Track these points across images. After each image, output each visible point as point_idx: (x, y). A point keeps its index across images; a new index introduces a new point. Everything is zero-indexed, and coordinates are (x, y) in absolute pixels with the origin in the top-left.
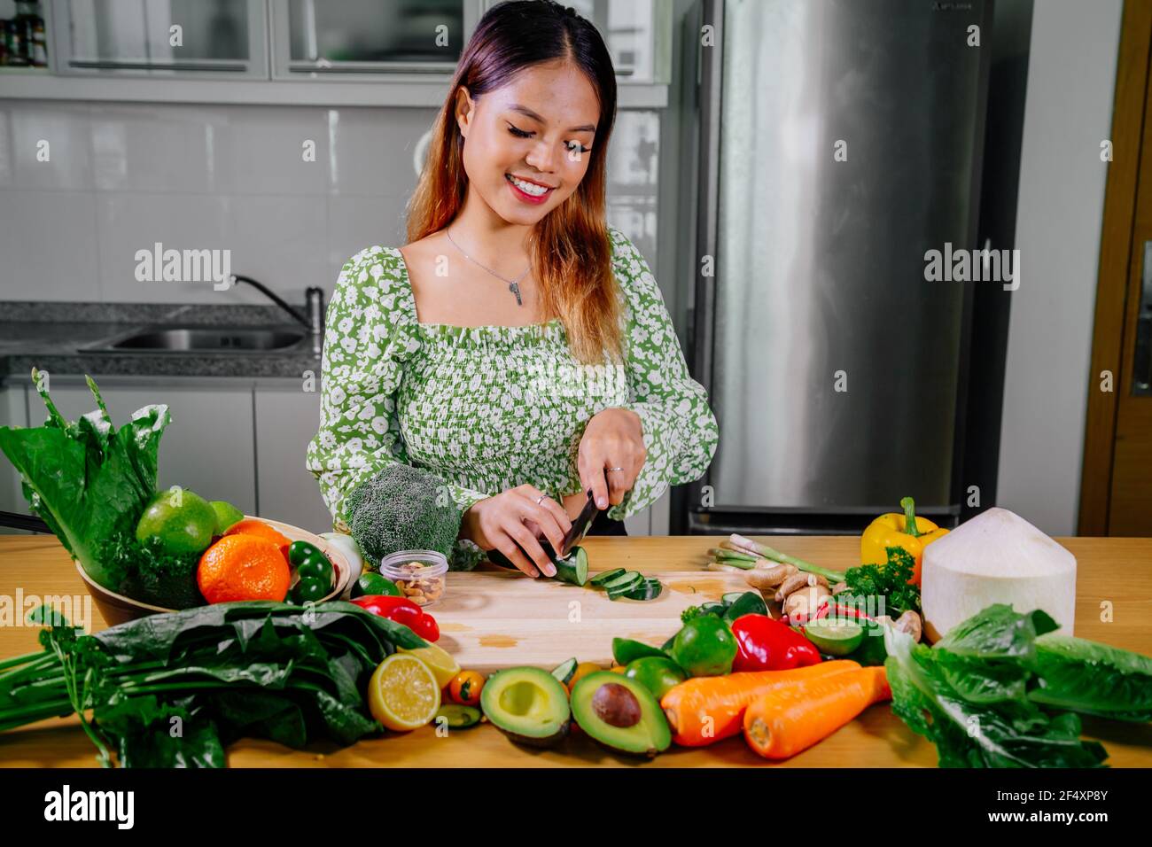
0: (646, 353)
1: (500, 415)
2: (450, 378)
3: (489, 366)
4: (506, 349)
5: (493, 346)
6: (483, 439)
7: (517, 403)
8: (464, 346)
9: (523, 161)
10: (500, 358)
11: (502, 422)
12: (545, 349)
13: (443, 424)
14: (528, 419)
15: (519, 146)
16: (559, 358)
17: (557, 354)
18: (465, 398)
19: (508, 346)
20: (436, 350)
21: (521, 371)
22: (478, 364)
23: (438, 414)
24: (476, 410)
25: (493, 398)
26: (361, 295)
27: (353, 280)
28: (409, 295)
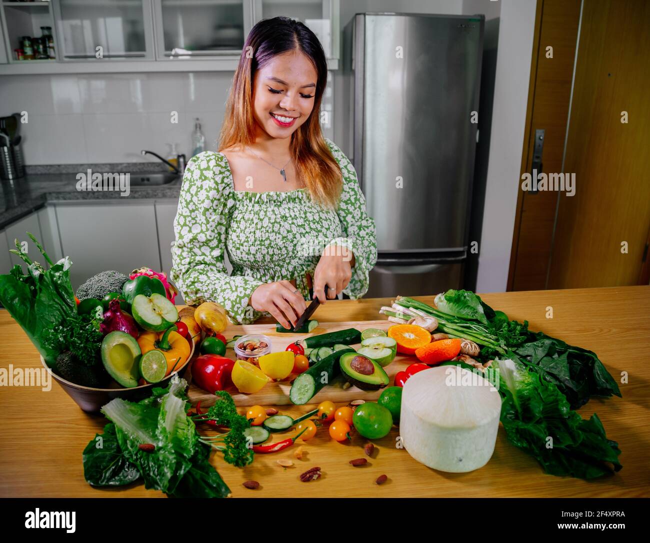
0: (347, 206)
1: (281, 238)
2: (252, 220)
3: (271, 213)
4: (279, 204)
5: (273, 202)
6: (273, 251)
7: (288, 232)
8: (258, 202)
9: (278, 106)
10: (276, 209)
11: (282, 242)
12: (298, 203)
13: (252, 245)
14: (295, 239)
15: (275, 98)
16: (306, 208)
17: (305, 206)
18: (262, 230)
19: (280, 202)
20: (243, 206)
21: (288, 215)
22: (266, 212)
23: (249, 239)
24: (269, 236)
25: (276, 229)
26: (202, 174)
27: (197, 166)
28: (230, 175)
